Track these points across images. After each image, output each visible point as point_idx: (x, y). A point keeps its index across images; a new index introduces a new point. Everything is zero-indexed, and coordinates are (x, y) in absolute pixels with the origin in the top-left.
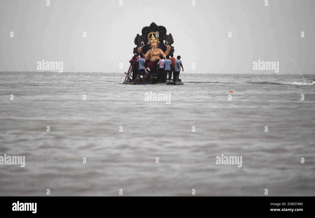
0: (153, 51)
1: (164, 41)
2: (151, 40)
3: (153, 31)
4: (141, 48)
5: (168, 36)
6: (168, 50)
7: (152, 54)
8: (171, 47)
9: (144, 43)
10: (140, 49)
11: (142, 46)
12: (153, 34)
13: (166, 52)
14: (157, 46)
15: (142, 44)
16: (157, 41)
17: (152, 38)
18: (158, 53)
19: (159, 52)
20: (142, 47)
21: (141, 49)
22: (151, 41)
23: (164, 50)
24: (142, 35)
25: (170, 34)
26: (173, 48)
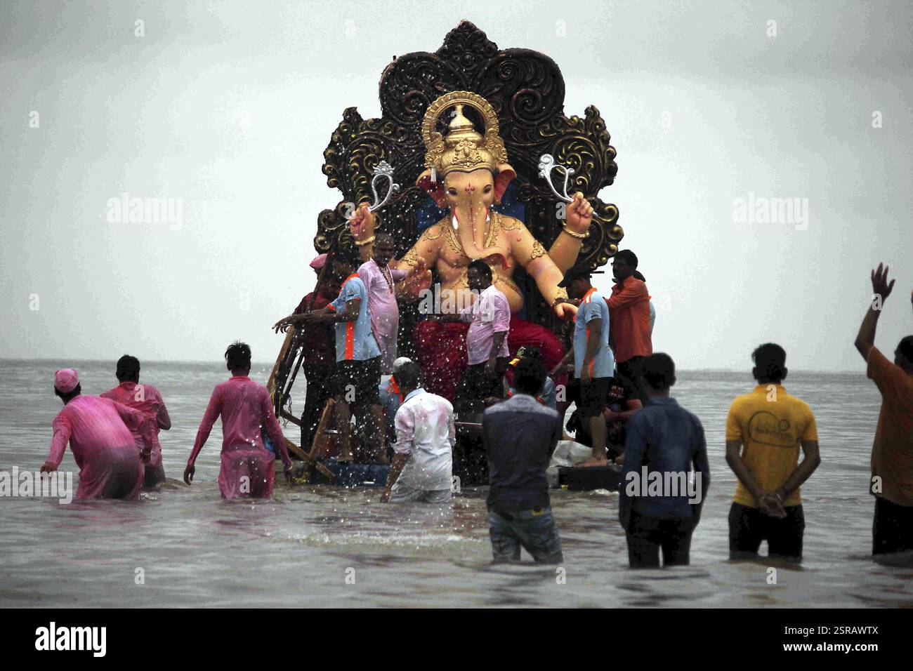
0: (458, 232)
1: (547, 165)
2: (449, 147)
3: (460, 88)
4: (369, 210)
5: (578, 124)
6: (575, 226)
7: (451, 253)
8: (598, 205)
9: (393, 176)
10: (363, 215)
11: (381, 197)
12: (459, 108)
13: (561, 242)
14: (489, 196)
15: (383, 182)
16: (496, 159)
17: (453, 138)
18: (500, 247)
19: (509, 238)
20: (377, 206)
21: (372, 218)
22: (449, 157)
23: (546, 231)
24: (379, 115)
25: (592, 113)
26: (613, 213)
